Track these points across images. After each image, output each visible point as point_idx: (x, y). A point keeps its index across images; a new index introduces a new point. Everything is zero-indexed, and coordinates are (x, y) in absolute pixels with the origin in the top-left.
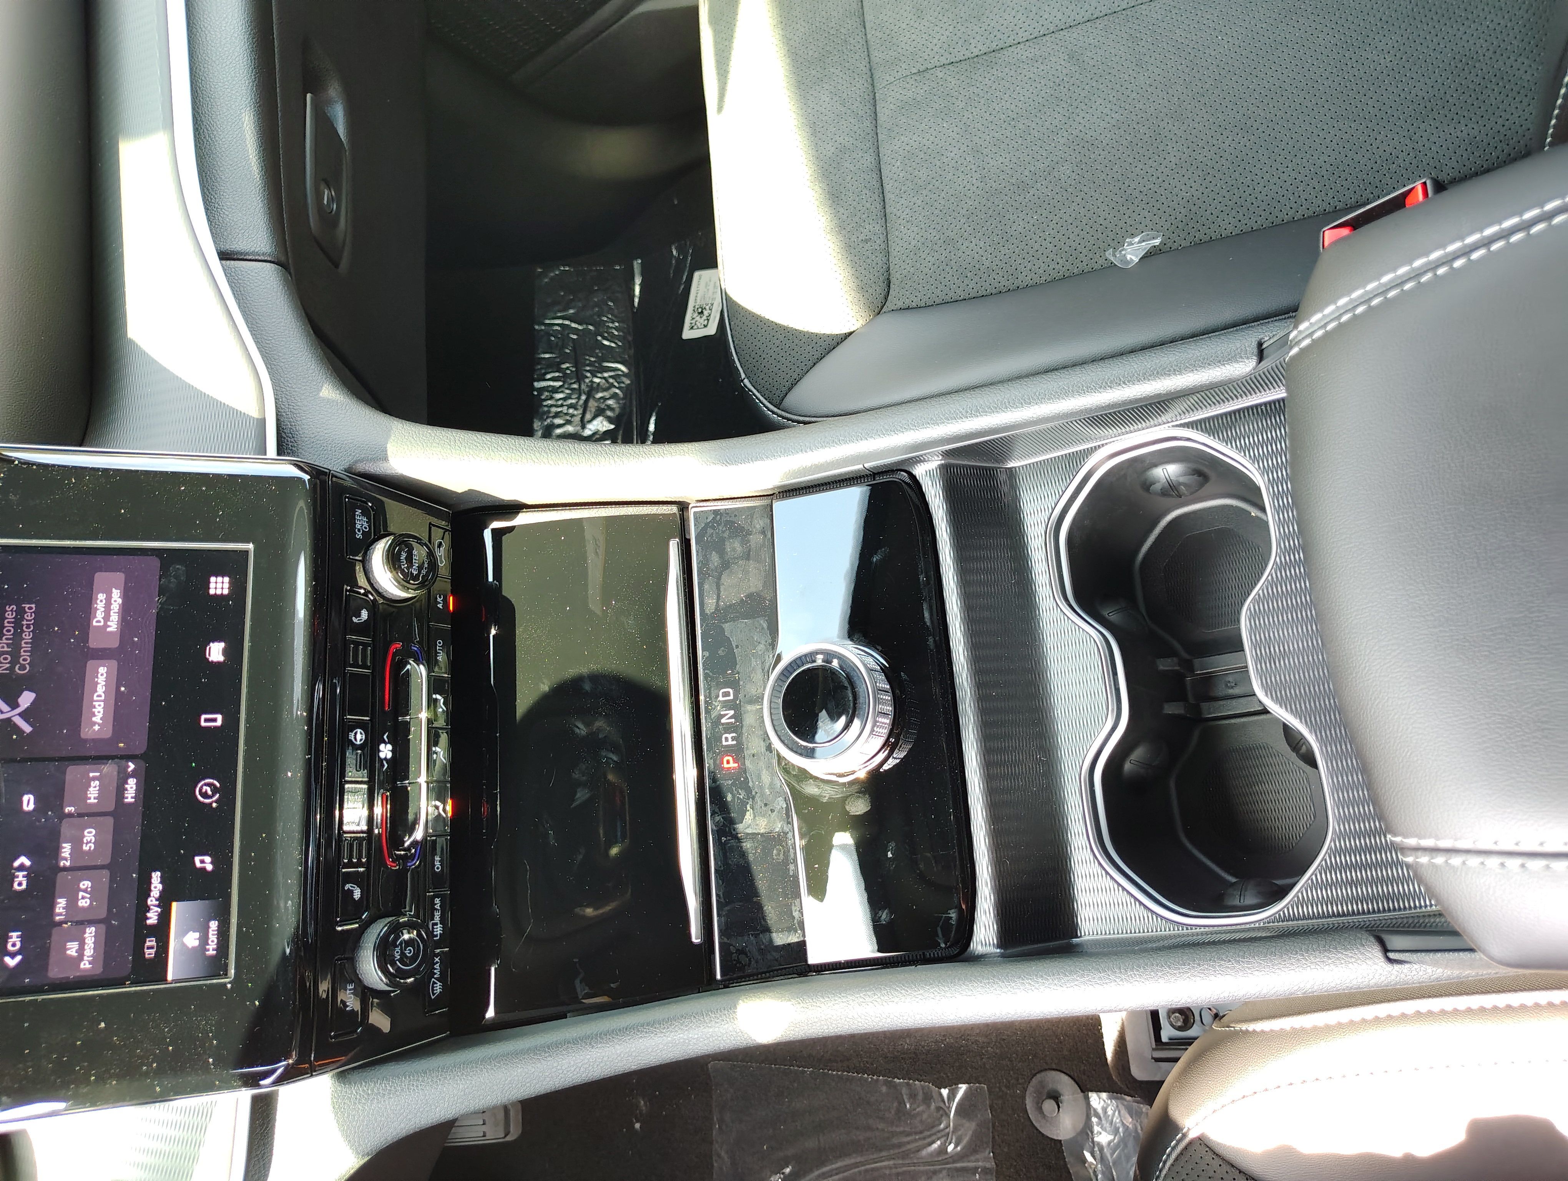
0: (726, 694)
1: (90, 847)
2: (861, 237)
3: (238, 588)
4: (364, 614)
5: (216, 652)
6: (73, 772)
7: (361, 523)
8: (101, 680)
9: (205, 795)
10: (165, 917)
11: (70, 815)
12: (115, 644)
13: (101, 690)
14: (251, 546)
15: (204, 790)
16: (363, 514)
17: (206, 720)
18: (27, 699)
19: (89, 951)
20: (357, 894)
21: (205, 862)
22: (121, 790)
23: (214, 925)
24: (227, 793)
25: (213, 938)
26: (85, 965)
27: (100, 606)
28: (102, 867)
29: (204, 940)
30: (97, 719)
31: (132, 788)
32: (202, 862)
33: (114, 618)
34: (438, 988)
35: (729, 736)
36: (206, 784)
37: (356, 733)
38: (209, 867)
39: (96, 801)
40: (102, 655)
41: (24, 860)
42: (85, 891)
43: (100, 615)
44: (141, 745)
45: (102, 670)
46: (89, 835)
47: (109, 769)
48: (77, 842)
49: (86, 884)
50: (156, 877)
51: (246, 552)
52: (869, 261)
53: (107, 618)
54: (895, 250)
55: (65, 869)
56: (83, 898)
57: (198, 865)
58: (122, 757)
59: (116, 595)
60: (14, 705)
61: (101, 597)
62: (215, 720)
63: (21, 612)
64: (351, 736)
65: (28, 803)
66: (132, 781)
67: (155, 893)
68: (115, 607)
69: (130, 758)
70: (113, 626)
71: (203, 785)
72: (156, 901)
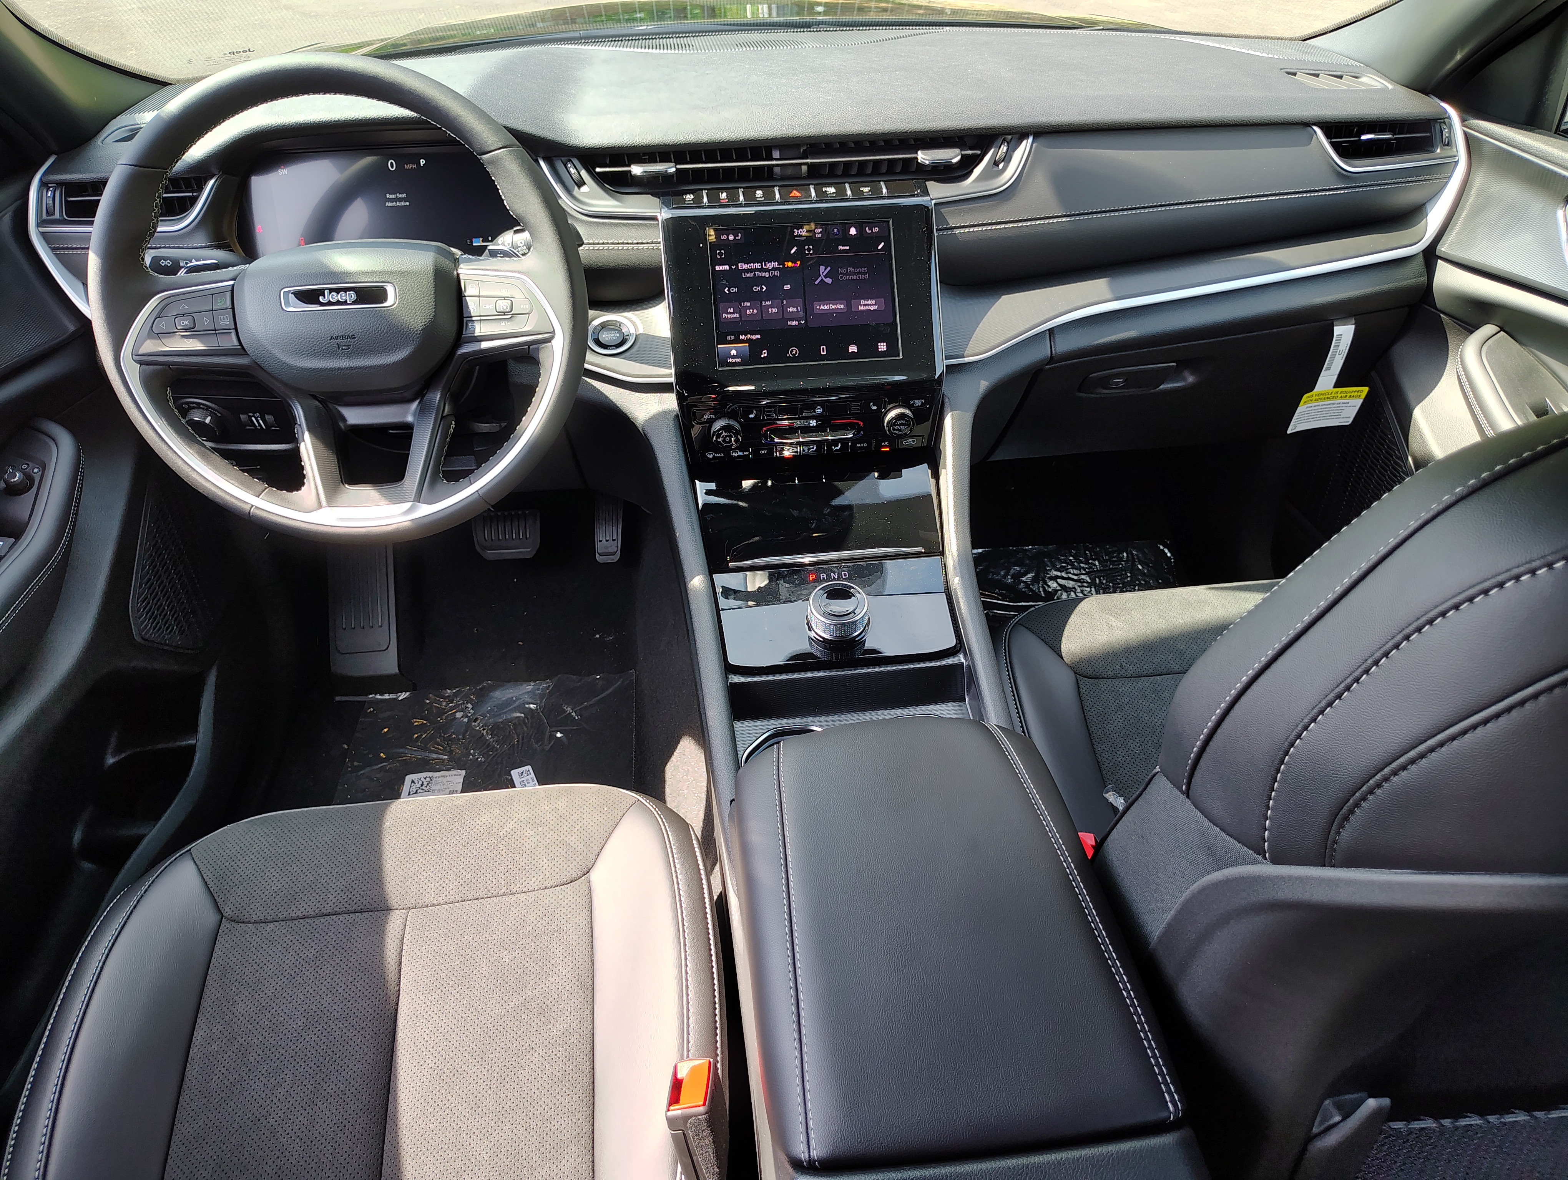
0: (845, 575)
1: (770, 311)
2: (1124, 664)
3: (883, 354)
4: (874, 408)
5: (853, 349)
6: (800, 301)
7: (917, 403)
8: (838, 306)
9: (792, 351)
10: (743, 341)
11: (783, 302)
12: (854, 309)
13: (834, 307)
14: (901, 358)
15: (794, 351)
16: (922, 403)
17: (823, 348)
18: (829, 281)
19: (729, 316)
20: (751, 416)
21: (764, 354)
22: (793, 320)
23: (739, 360)
24: (794, 359)
25: (734, 360)
26: (724, 315)
27: (870, 302)
28: (762, 317)
29: (734, 357)
30: (822, 307)
31: (794, 323)
33: (865, 308)
34: (710, 456)
35: (825, 577)
36: (796, 352)
37: (821, 409)
38: (762, 356)
39: (788, 311)
40: (849, 305)
41: (765, 288)
42: (753, 312)
43: (866, 302)
44: (813, 324)
45: (842, 306)
46: (775, 310)
47: (802, 314)
48: (771, 306)
49: (755, 311)
50: (759, 336)
51: (898, 356)
53: (864, 305)
54: (1116, 682)
55: (762, 303)
56: (750, 311)
57: (763, 352)
58: (807, 318)
59: (875, 307)
60: (826, 277)
61: (874, 302)
62: (823, 351)
63: (865, 273)
64: (819, 407)
65: (787, 287)
66: (796, 323)
67: (752, 337)
68: (870, 308)
69: (806, 321)
70: (861, 308)
71: (796, 350)
72: (749, 338)
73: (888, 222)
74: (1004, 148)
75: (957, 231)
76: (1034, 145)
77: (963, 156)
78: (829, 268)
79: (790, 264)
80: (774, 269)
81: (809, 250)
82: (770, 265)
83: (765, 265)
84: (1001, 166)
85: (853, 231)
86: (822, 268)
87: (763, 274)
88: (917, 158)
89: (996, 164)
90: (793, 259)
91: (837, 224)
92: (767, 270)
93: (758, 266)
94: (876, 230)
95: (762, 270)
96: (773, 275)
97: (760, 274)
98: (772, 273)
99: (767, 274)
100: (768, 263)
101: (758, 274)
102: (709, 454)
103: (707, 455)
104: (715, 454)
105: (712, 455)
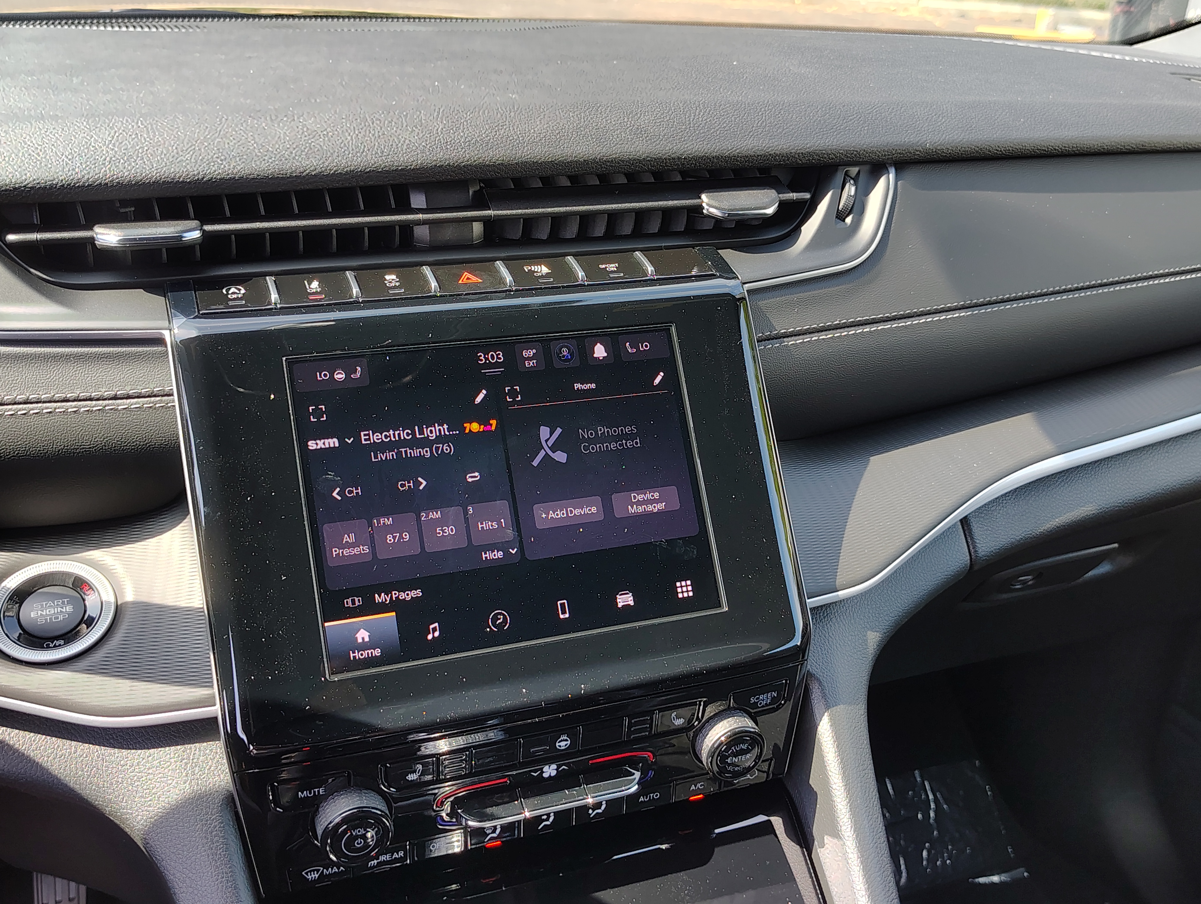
1: (439, 533)
3: (687, 605)
4: (680, 721)
5: (625, 599)
6: (503, 506)
7: (765, 699)
8: (586, 510)
9: (495, 618)
10: (383, 608)
11: (466, 512)
12: (618, 514)
13: (577, 512)
14: (726, 609)
15: (499, 617)
16: (773, 698)
17: (563, 605)
18: (561, 457)
19: (347, 552)
20: (412, 777)
21: (434, 632)
22: (491, 548)
23: (377, 652)
24: (501, 637)
25: (365, 654)
26: (335, 551)
27: (649, 496)
28: (422, 547)
29: (363, 647)
30: (551, 515)
31: (495, 555)
32: (434, 630)
33: (641, 509)
36: (505, 618)
37: (566, 740)
38: (430, 637)
39: (480, 529)
40: (607, 507)
41: (424, 483)
42: (401, 537)
43: (641, 497)
44: (535, 554)
45: (594, 509)
46: (449, 531)
47: (510, 533)
48: (441, 522)
49: (407, 537)
50: (417, 593)
51: (719, 606)
53: (639, 503)
55: (419, 517)
56: (394, 538)
57: (432, 627)
58: (521, 542)
59: (661, 506)
60: (553, 449)
61: (656, 495)
62: (564, 612)
63: (633, 437)
64: (565, 737)
65: (473, 477)
66: (500, 554)
67: (403, 596)
68: (650, 508)
69: (521, 549)
70: (632, 510)
71: (503, 615)
72: (395, 597)
73: (668, 330)
74: (850, 189)
75: (790, 341)
76: (899, 183)
77: (783, 205)
78: (559, 431)
79: (475, 427)
80: (441, 439)
81: (513, 394)
82: (432, 432)
83: (421, 432)
84: (849, 220)
85: (600, 351)
86: (544, 432)
87: (416, 452)
88: (700, 207)
89: (841, 216)
90: (480, 415)
91: (567, 338)
92: (426, 443)
93: (404, 435)
94: (645, 346)
95: (414, 443)
96: (439, 453)
97: (410, 453)
98: (437, 449)
99: (427, 451)
100: (427, 428)
101: (406, 452)
102: (310, 871)
103: (307, 873)
104: (325, 870)
105: (317, 874)
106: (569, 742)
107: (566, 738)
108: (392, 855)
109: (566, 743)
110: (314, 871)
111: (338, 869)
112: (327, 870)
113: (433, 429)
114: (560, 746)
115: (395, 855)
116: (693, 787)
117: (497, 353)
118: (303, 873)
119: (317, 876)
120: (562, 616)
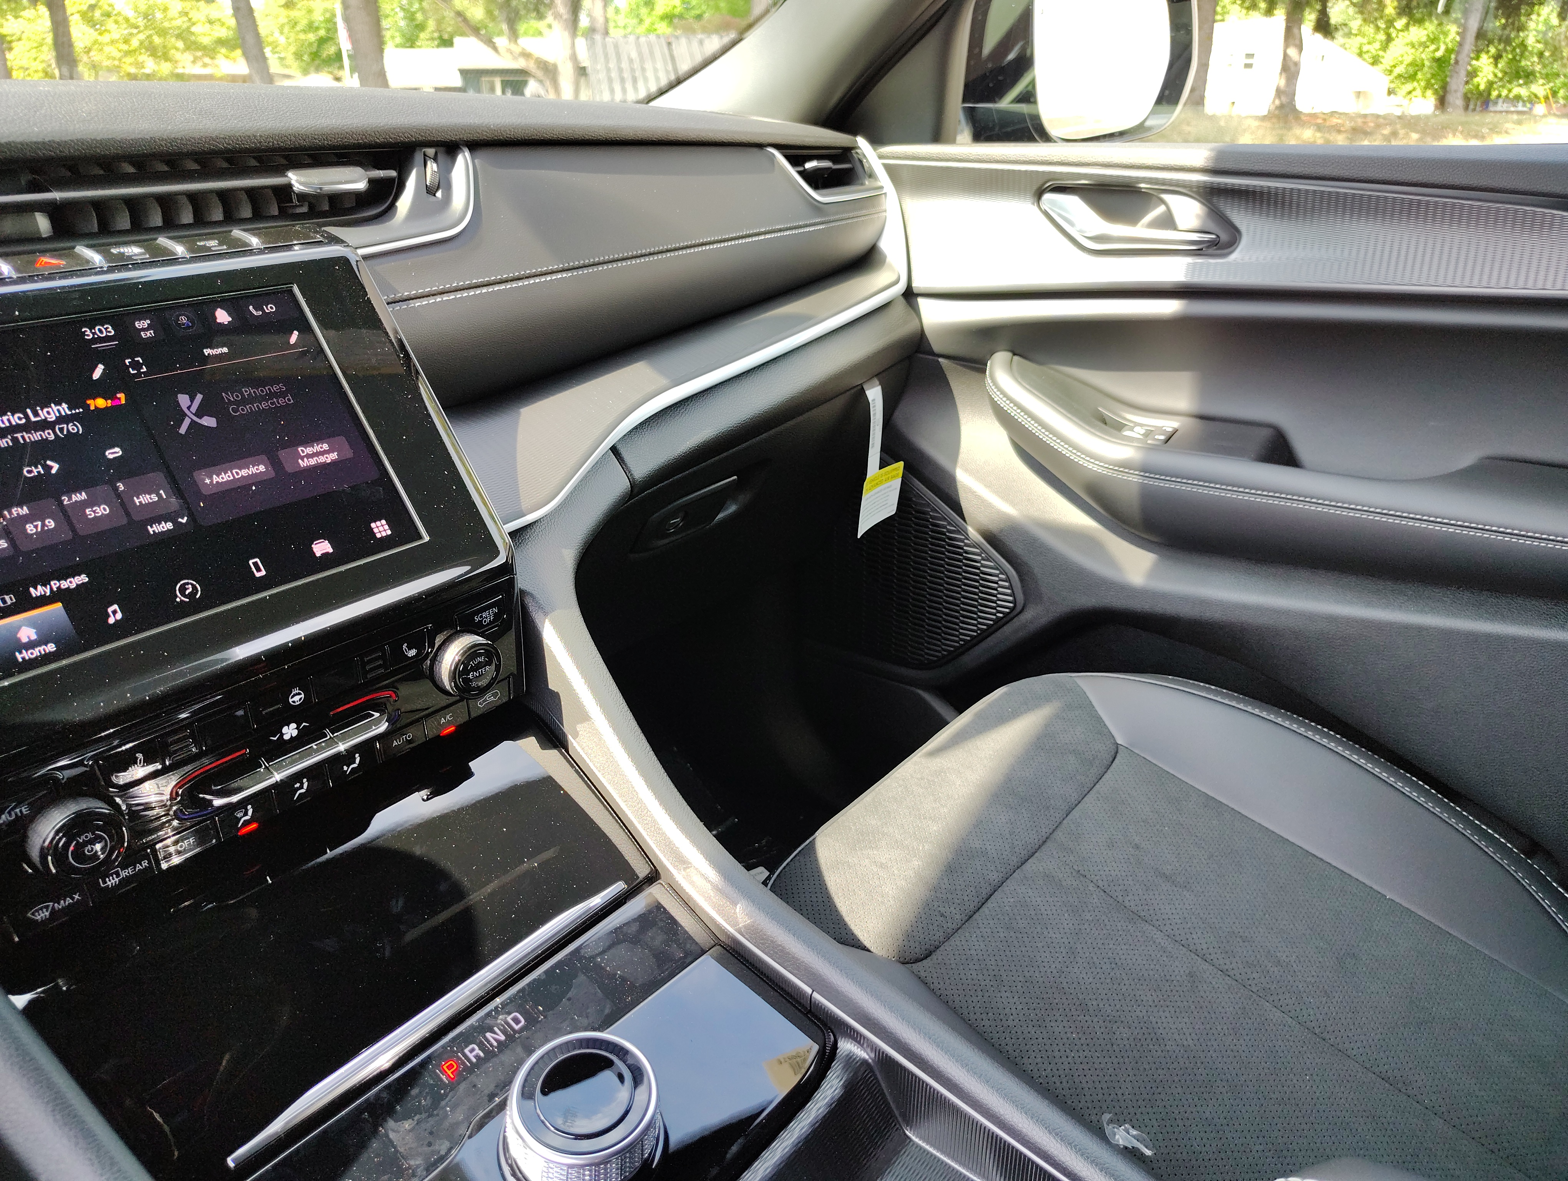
0: (517, 1021)
1: (90, 515)
3: (386, 543)
4: (412, 653)
5: (322, 548)
6: (159, 477)
7: (488, 616)
8: (253, 470)
9: (183, 589)
10: (43, 601)
11: (117, 488)
12: (289, 469)
13: (244, 472)
14: (427, 538)
15: (187, 587)
16: (495, 614)
17: (255, 564)
18: (209, 422)
21: (115, 614)
22: (158, 520)
23: (51, 647)
24: (194, 606)
25: (36, 652)
27: (317, 448)
28: (74, 531)
29: (31, 645)
30: (216, 479)
31: (163, 527)
32: (114, 612)
33: (313, 462)
35: (478, 1051)
36: (194, 587)
37: (299, 694)
38: (111, 620)
39: (138, 504)
40: (275, 463)
41: (55, 467)
42: (43, 525)
43: (309, 450)
44: (210, 520)
45: (262, 468)
46: (102, 510)
47: (174, 503)
48: (91, 502)
49: (51, 524)
50: (83, 579)
51: (419, 537)
52: (931, 927)
53: (309, 456)
55: (61, 502)
56: (36, 527)
57: (110, 610)
58: (189, 510)
59: (333, 456)
60: (199, 414)
61: (325, 446)
62: (259, 570)
63: (283, 395)
65: (114, 453)
66: (169, 526)
67: (64, 584)
68: (322, 459)
69: (191, 516)
70: (304, 463)
71: (192, 584)
72: (57, 588)
73: (291, 292)
74: (432, 166)
76: (476, 162)
77: (371, 181)
78: (199, 397)
79: (101, 403)
80: (61, 419)
81: (136, 365)
82: (51, 413)
83: (36, 414)
84: (439, 194)
85: (222, 316)
86: (183, 400)
87: (36, 436)
88: (289, 184)
89: (431, 191)
90: (104, 389)
91: (182, 306)
92: (45, 425)
93: (16, 419)
94: (270, 308)
95: (29, 427)
96: (65, 433)
97: (29, 437)
98: (61, 430)
99: (49, 434)
100: (42, 410)
101: (23, 437)
102: (37, 911)
103: (33, 914)
104: (56, 905)
105: (47, 911)
106: (303, 696)
107: (298, 691)
108: (135, 868)
109: (299, 697)
110: (41, 909)
111: (73, 899)
112: (59, 904)
113: (50, 410)
114: (294, 702)
115: (139, 867)
116: (443, 720)
117: (105, 327)
118: (29, 915)
119: (47, 914)
120: (258, 575)
